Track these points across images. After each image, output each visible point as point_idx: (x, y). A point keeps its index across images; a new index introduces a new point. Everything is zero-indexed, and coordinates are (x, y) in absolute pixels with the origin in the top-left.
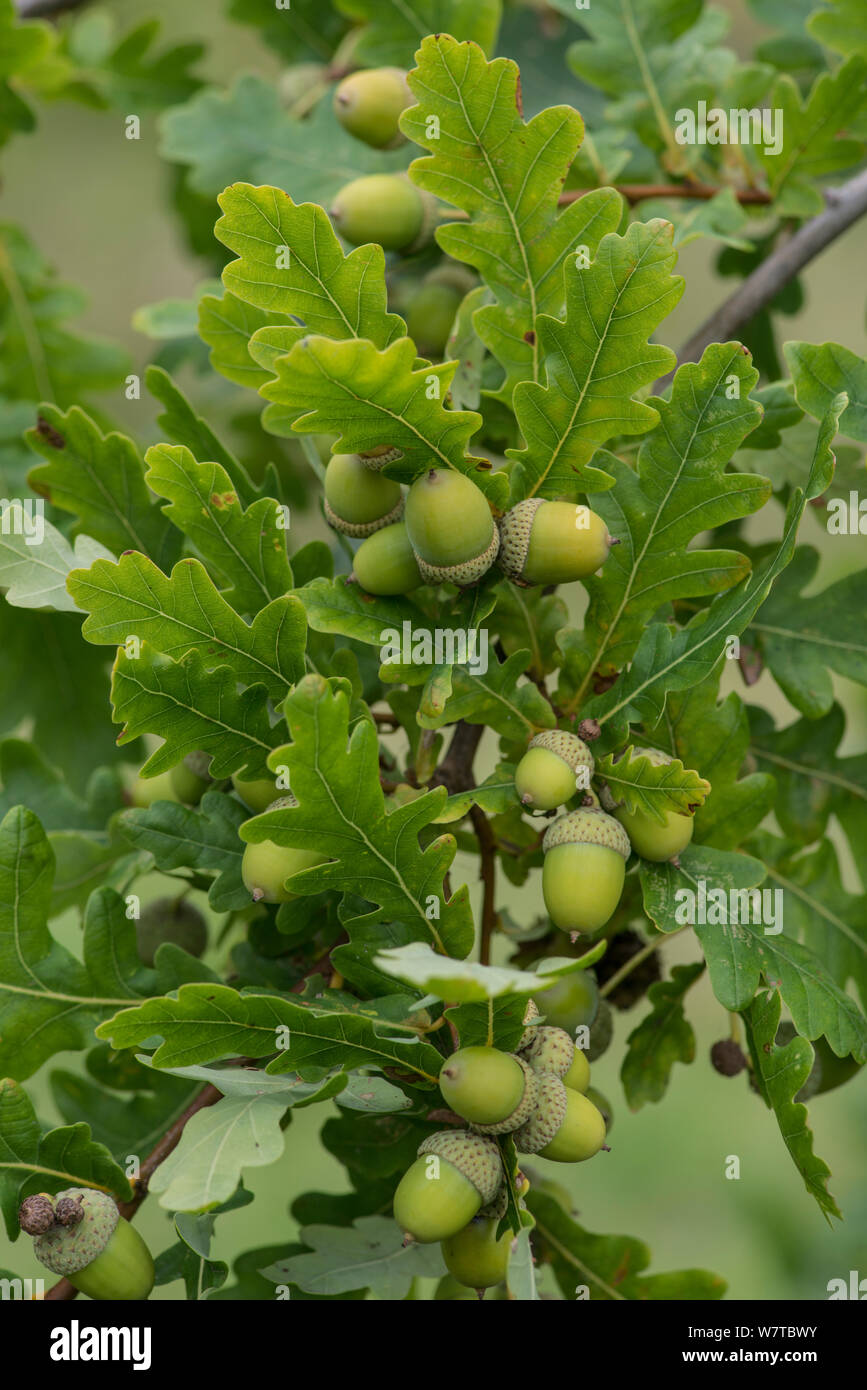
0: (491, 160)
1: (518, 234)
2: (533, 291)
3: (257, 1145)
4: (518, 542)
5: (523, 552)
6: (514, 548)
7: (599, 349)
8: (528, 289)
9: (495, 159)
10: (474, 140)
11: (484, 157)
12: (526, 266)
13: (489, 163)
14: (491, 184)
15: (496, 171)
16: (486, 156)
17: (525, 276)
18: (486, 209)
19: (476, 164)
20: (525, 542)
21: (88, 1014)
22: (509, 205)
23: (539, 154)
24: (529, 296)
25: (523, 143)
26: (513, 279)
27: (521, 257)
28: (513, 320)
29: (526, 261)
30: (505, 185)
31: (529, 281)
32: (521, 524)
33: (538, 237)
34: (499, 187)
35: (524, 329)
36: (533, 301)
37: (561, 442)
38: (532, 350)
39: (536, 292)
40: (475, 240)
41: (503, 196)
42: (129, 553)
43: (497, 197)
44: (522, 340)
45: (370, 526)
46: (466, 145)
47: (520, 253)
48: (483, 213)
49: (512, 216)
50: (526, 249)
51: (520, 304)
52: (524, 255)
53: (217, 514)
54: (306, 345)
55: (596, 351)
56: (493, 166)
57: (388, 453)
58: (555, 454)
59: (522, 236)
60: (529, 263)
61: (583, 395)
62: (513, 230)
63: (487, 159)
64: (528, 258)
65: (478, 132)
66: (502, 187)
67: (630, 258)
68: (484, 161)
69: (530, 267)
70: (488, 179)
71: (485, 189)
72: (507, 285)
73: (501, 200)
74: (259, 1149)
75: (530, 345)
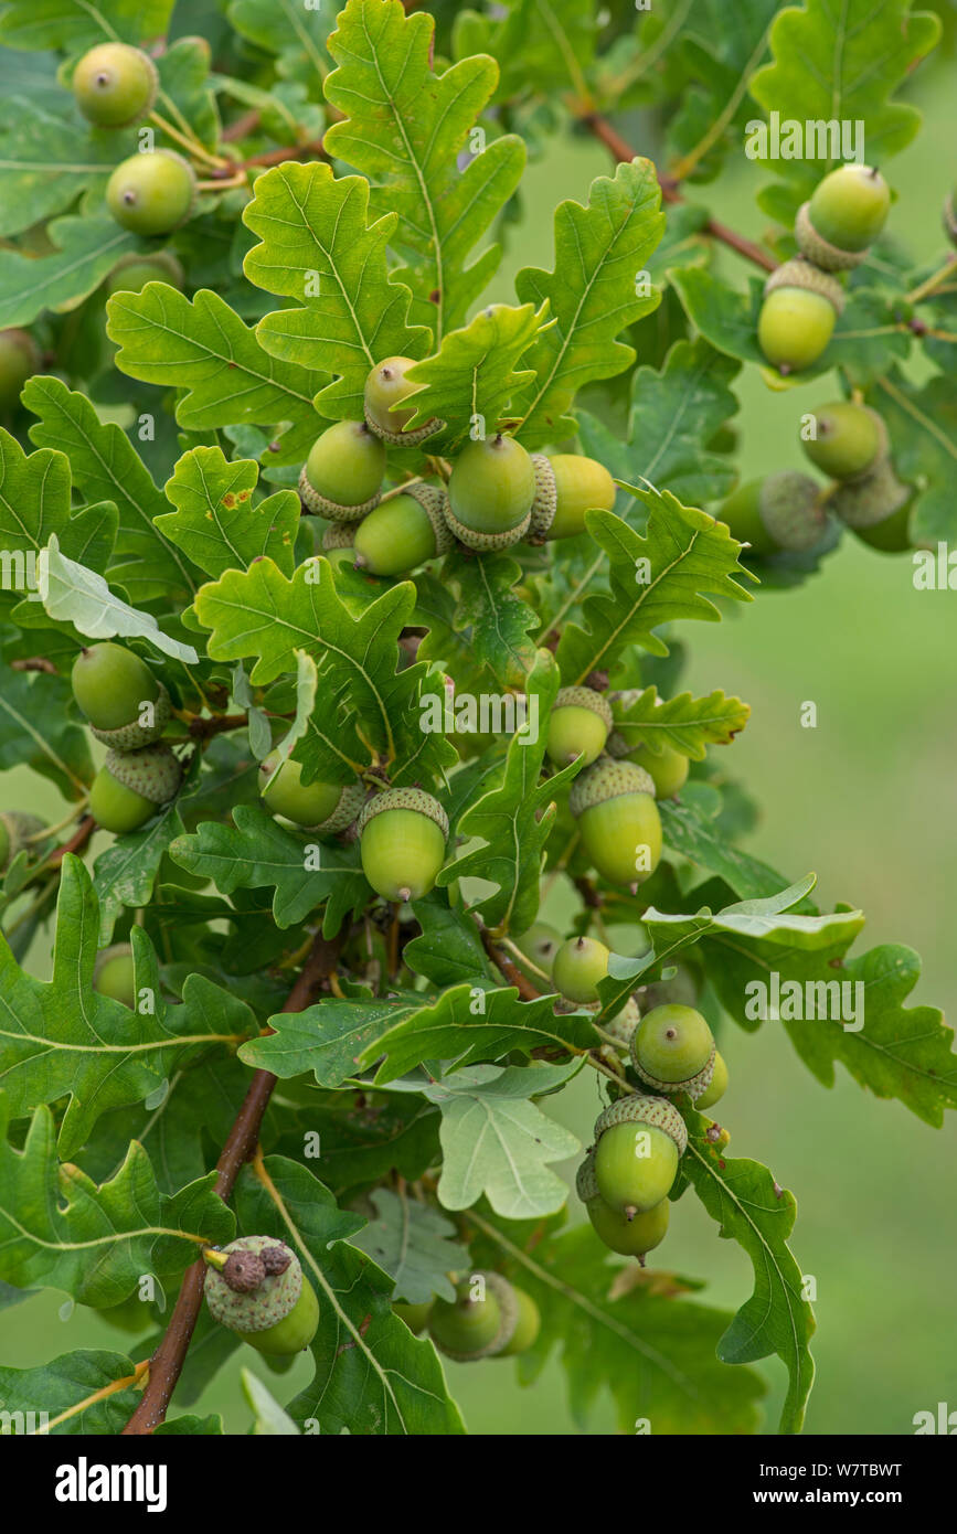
0: (401, 118)
1: (425, 192)
2: (438, 248)
3: (538, 1141)
4: (547, 499)
5: (553, 508)
6: (544, 506)
7: (585, 296)
8: (434, 247)
9: (406, 117)
10: (387, 100)
11: (395, 117)
12: (433, 223)
13: (400, 123)
14: (401, 143)
15: (405, 129)
16: (397, 114)
17: (432, 234)
18: (395, 169)
19: (387, 124)
20: (554, 498)
21: (137, 1062)
22: (418, 162)
23: (448, 107)
24: (434, 255)
25: (435, 97)
26: (419, 238)
27: (428, 216)
28: (422, 281)
29: (432, 217)
30: (415, 142)
31: (435, 238)
32: (547, 481)
33: (445, 192)
34: (408, 145)
35: (430, 289)
36: (439, 260)
37: (540, 395)
38: (436, 309)
39: (442, 250)
40: (384, 202)
41: (412, 154)
42: (259, 560)
43: (405, 156)
44: (428, 300)
45: (365, 506)
46: (379, 105)
47: (427, 210)
48: (390, 174)
49: (420, 174)
50: (433, 206)
51: (427, 263)
52: (431, 213)
53: (222, 515)
54: (490, 314)
55: (581, 297)
56: (403, 124)
57: (428, 425)
58: (532, 408)
59: (429, 193)
60: (436, 220)
61: (566, 343)
62: (421, 189)
63: (398, 118)
64: (435, 214)
65: (390, 92)
66: (411, 145)
67: (627, 199)
68: (395, 120)
69: (437, 225)
70: (398, 139)
71: (394, 151)
72: (412, 245)
73: (409, 158)
74: (544, 1143)
75: (435, 303)
